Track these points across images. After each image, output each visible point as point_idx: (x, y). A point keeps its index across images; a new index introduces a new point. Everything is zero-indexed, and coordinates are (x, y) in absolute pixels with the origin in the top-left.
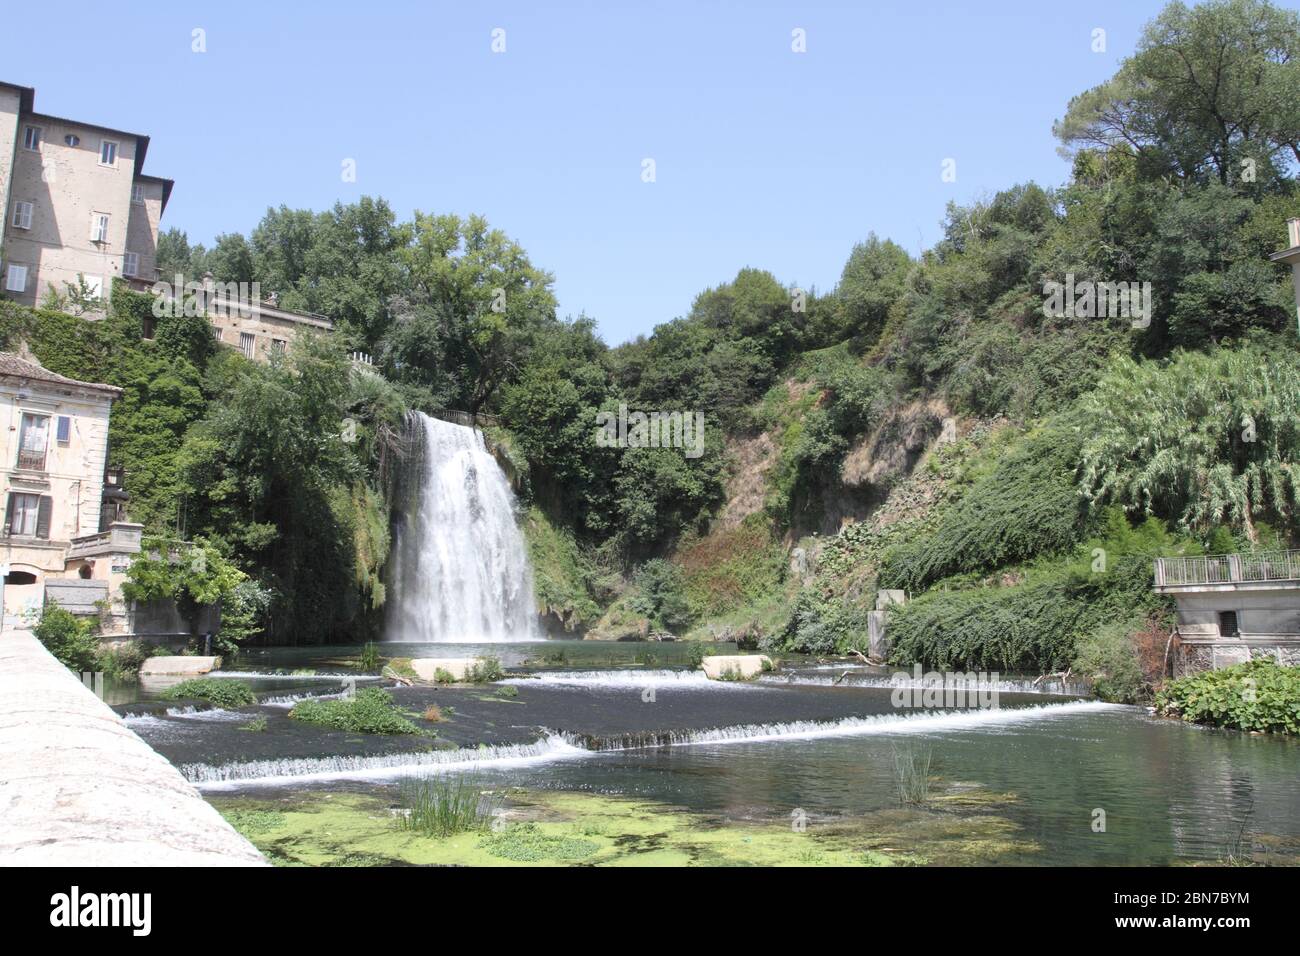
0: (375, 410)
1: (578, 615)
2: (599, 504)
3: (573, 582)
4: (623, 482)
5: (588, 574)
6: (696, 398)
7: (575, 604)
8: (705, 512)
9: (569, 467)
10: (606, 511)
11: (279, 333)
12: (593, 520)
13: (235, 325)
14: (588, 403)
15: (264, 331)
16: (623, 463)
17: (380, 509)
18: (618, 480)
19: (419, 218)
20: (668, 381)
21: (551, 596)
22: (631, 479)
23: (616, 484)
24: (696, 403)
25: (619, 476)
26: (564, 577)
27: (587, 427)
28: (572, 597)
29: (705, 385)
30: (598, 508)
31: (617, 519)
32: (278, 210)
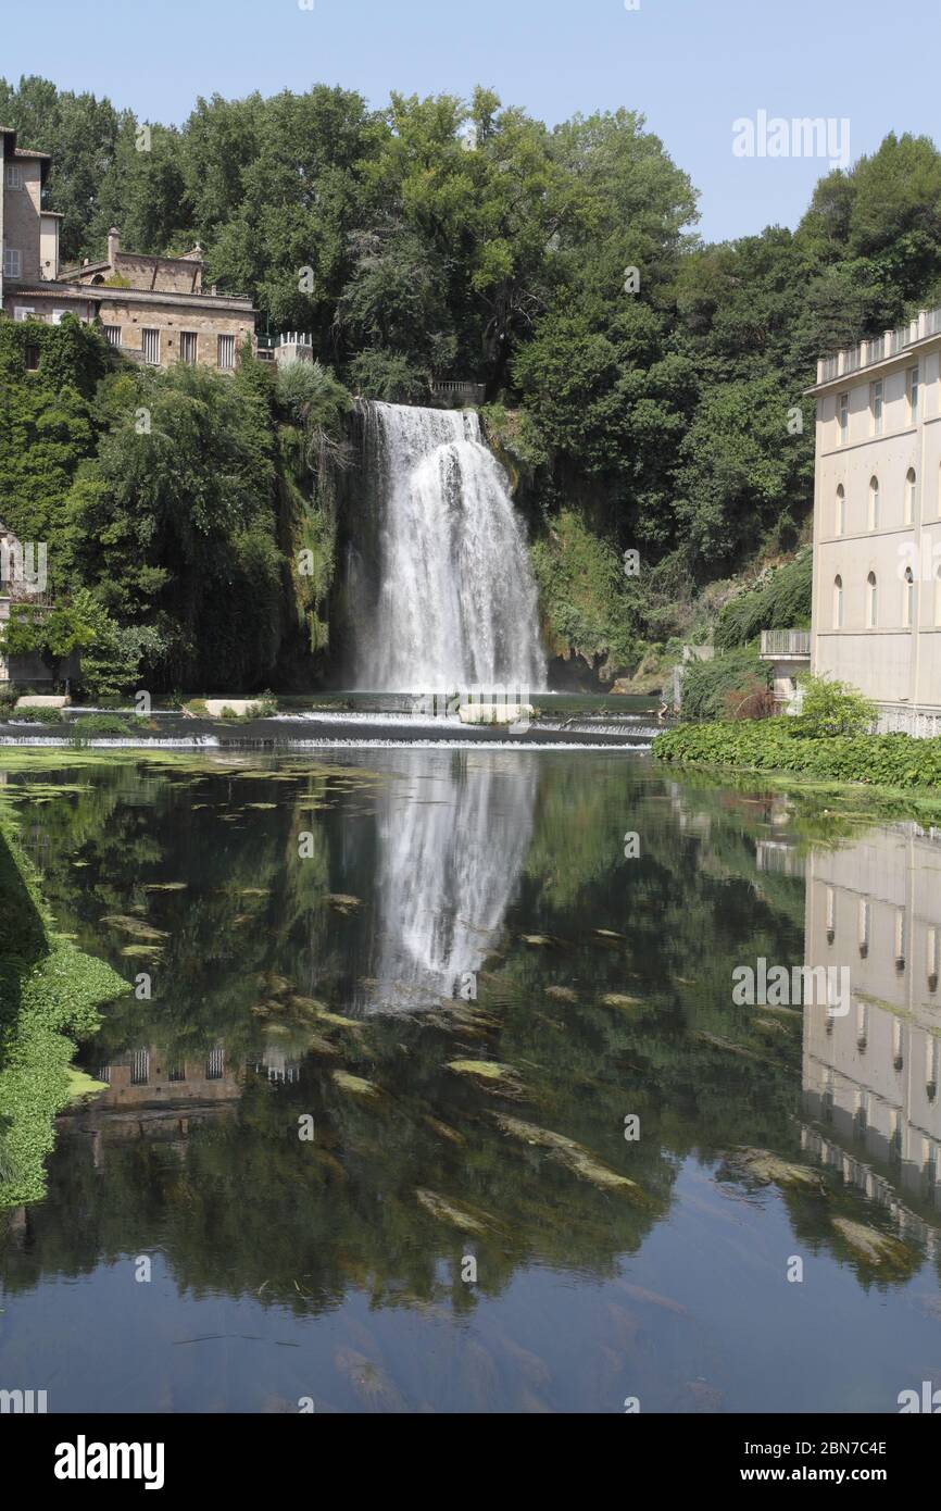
0: (309, 410)
1: (616, 659)
2: (651, 505)
3: (610, 615)
4: (683, 475)
5: (636, 604)
6: (787, 352)
7: (613, 645)
8: (786, 519)
9: (604, 459)
10: (662, 515)
11: (188, 324)
12: (648, 527)
13: (135, 321)
14: (633, 363)
15: (170, 324)
16: (682, 449)
17: (323, 530)
18: (676, 472)
19: (397, 102)
20: (749, 328)
21: (577, 635)
22: (695, 472)
23: (674, 478)
24: (787, 358)
25: (678, 466)
26: (599, 608)
27: (625, 402)
28: (608, 635)
29: (799, 332)
30: (651, 512)
31: (676, 525)
32: (209, 102)
